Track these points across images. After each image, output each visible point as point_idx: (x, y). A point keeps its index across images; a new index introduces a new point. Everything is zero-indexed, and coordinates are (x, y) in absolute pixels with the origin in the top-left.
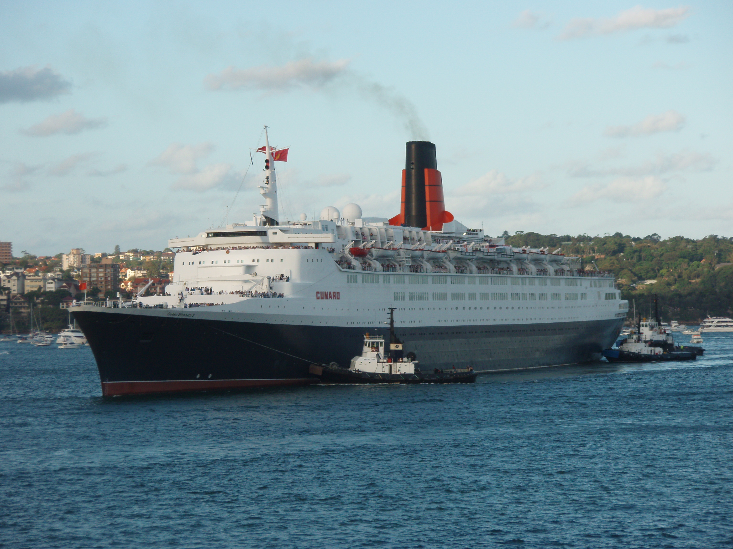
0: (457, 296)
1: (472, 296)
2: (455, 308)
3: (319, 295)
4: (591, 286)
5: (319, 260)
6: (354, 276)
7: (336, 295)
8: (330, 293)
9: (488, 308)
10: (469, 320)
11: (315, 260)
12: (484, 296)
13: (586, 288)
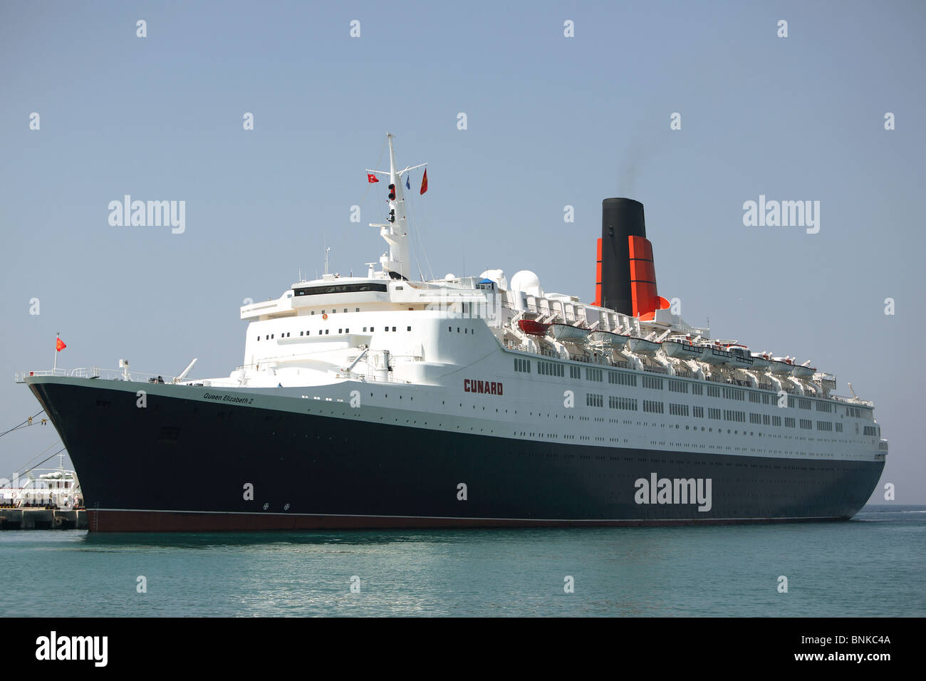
0: (678, 410)
1: (698, 412)
2: (674, 427)
3: (469, 386)
4: (847, 414)
5: (469, 331)
6: (524, 361)
7: (496, 388)
8: (487, 383)
9: (720, 430)
10: (695, 446)
11: (462, 330)
12: (715, 414)
13: (842, 417)
